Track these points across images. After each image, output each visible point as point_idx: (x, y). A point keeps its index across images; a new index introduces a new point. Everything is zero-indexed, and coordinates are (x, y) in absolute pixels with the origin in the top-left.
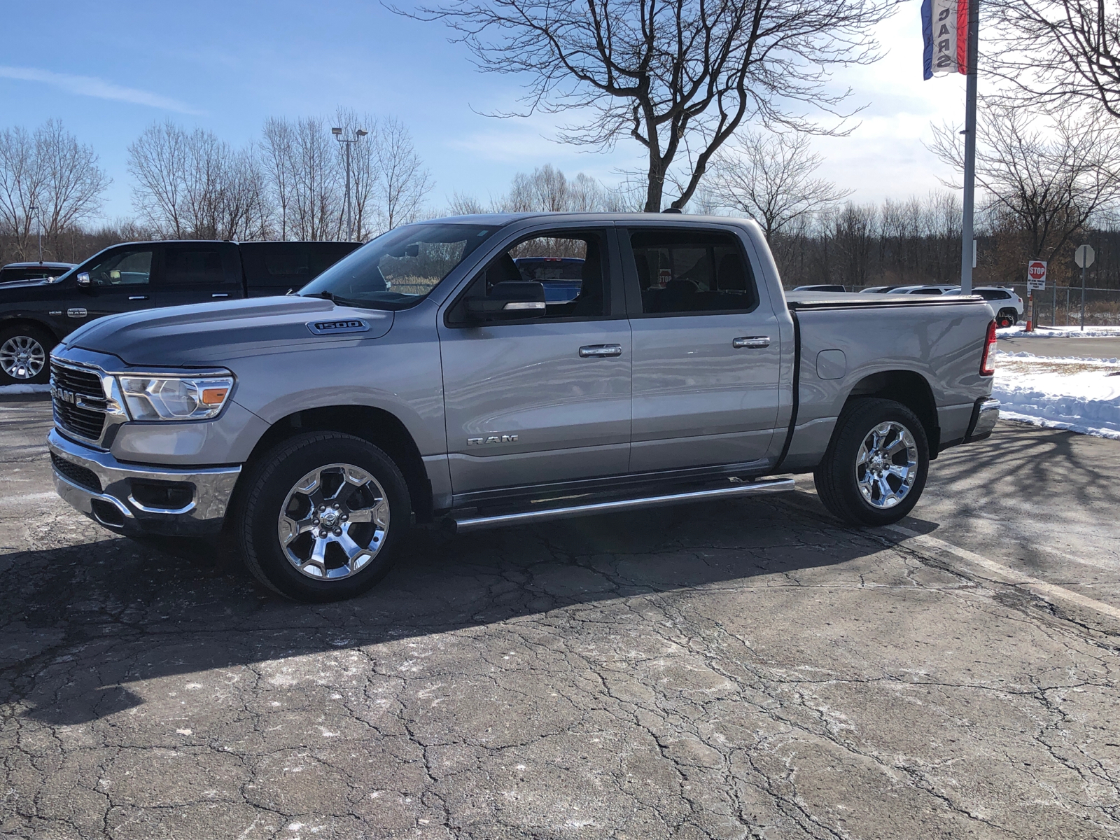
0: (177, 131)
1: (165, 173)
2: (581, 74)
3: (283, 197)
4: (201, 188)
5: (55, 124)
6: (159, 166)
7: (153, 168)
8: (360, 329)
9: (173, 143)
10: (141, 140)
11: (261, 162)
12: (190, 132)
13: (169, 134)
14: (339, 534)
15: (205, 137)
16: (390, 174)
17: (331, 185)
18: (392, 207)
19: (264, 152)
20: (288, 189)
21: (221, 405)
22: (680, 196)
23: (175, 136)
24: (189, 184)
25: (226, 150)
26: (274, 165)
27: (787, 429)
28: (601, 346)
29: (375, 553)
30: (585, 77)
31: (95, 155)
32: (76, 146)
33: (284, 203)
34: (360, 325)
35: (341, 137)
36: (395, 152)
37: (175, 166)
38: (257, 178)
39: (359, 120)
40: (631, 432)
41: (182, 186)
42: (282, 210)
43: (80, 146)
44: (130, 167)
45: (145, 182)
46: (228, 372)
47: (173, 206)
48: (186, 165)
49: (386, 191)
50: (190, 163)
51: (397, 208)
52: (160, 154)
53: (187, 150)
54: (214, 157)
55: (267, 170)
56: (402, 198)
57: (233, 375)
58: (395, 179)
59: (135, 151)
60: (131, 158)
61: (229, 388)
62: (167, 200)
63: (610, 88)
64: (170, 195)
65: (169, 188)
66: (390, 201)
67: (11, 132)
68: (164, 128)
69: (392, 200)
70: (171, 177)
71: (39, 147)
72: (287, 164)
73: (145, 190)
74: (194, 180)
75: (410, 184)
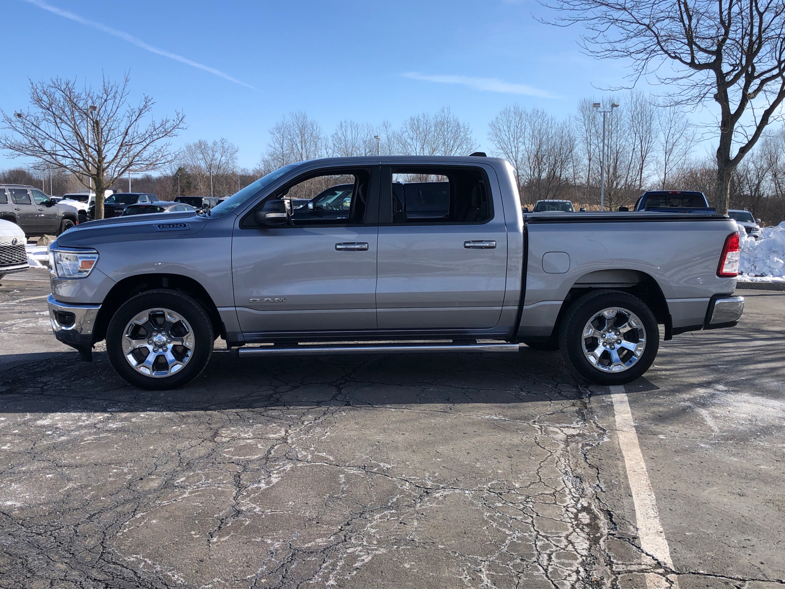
0: (520, 111)
1: (512, 139)
2: (673, 55)
3: (589, 153)
4: (534, 148)
5: (446, 111)
6: (508, 135)
7: (504, 136)
8: (184, 228)
9: (518, 119)
10: (497, 118)
11: (576, 129)
12: (529, 111)
13: (515, 114)
14: (165, 351)
15: (539, 114)
16: (667, 134)
17: (624, 143)
18: (667, 157)
19: (578, 122)
20: (593, 147)
21: (90, 270)
22: (747, 142)
23: (519, 114)
24: (527, 146)
25: (553, 122)
26: (584, 131)
27: (516, 308)
28: (353, 243)
29: (185, 364)
30: (675, 57)
31: (470, 130)
32: (458, 124)
33: (590, 157)
34: (185, 226)
35: (599, 109)
36: (672, 117)
37: (518, 134)
38: (572, 140)
39: (645, 96)
40: (376, 301)
41: (522, 148)
42: (587, 162)
43: (461, 124)
44: (489, 136)
45: (499, 146)
46: (95, 251)
47: (516, 161)
48: (526, 133)
49: (663, 146)
50: (528, 132)
51: (671, 158)
52: (509, 127)
53: (527, 123)
54: (545, 126)
55: (579, 133)
56: (676, 151)
57: (98, 253)
58: (670, 137)
59: (493, 125)
60: (490, 131)
61: (96, 260)
62: (511, 157)
63: (692, 64)
64: (514, 154)
65: (513, 150)
66: (666, 153)
67: (420, 117)
68: (512, 109)
69: (669, 152)
70: (515, 142)
71: (436, 126)
72: (593, 131)
73: (498, 151)
74: (530, 143)
75: (682, 140)
